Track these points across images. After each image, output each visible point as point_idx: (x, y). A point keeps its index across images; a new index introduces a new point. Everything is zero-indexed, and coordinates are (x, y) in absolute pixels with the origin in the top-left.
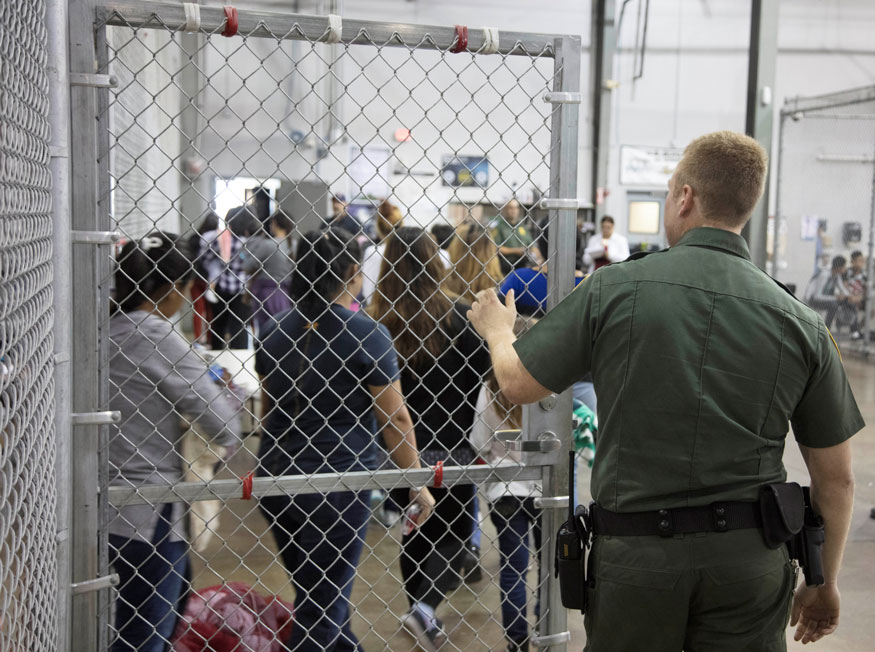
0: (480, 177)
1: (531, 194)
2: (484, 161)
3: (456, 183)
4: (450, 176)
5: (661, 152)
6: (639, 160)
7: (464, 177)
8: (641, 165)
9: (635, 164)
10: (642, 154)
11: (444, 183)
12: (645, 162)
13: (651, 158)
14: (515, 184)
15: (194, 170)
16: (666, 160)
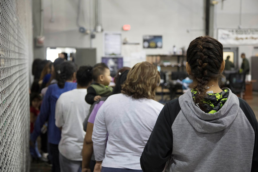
0: (159, 44)
1: (181, 51)
2: (160, 37)
3: (149, 47)
4: (146, 44)
5: (235, 31)
6: (225, 34)
7: (152, 44)
8: (226, 37)
9: (224, 36)
10: (226, 32)
11: (144, 47)
12: (228, 35)
13: (231, 34)
14: (174, 47)
15: (40, 43)
16: (237, 34)
